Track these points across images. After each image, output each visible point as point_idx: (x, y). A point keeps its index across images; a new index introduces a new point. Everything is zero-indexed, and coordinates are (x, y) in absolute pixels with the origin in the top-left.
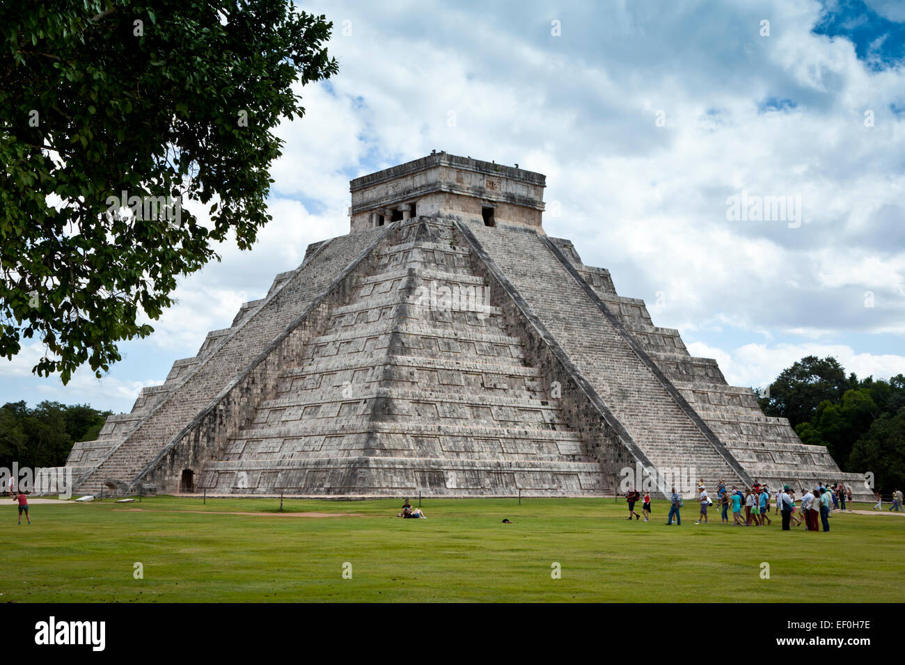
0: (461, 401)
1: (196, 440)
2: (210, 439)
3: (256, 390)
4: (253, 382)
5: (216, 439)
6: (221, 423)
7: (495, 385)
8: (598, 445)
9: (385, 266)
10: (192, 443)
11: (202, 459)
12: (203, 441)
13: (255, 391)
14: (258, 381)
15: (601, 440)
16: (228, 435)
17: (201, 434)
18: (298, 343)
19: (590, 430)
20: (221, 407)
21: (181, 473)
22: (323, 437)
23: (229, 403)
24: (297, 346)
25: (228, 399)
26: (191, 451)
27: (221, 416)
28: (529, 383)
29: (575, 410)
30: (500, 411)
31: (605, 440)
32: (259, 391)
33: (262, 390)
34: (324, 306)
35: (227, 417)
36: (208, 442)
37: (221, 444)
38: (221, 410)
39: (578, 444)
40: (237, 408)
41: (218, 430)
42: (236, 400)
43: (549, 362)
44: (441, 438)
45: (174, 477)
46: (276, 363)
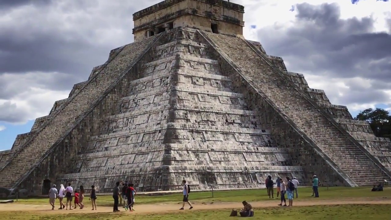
0: (217, 130)
1: (52, 162)
2: (60, 161)
3: (88, 130)
4: (85, 125)
5: (64, 161)
6: (67, 151)
7: (234, 121)
8: (300, 155)
9: (160, 56)
10: (49, 163)
11: (56, 172)
12: (56, 162)
13: (86, 131)
14: (88, 124)
15: (302, 152)
16: (71, 157)
17: (55, 157)
18: (111, 101)
19: (294, 146)
20: (66, 141)
21: (43, 182)
22: (134, 155)
23: (71, 138)
24: (111, 104)
25: (70, 136)
26: (49, 168)
27: (66, 146)
28: (253, 120)
29: (282, 134)
30: (239, 136)
31: (305, 152)
32: (89, 131)
33: (91, 131)
34: (125, 80)
35: (70, 147)
36: (59, 162)
37: (67, 163)
38: (67, 142)
39: (287, 155)
40: (76, 141)
41: (64, 155)
42: (75, 136)
43: (263, 107)
44: (209, 152)
45: (38, 185)
46: (99, 114)
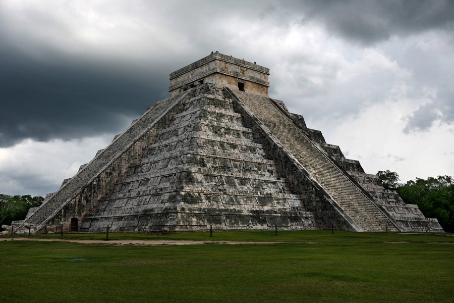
0: (233, 176)
1: (80, 201)
2: (88, 201)
3: (115, 174)
4: (113, 170)
5: (92, 201)
6: (94, 192)
7: (250, 168)
8: (311, 201)
9: (187, 109)
10: (77, 203)
11: (83, 212)
12: (84, 202)
13: (114, 174)
14: (116, 168)
15: (313, 199)
16: (98, 199)
17: (83, 198)
18: (139, 149)
19: (306, 193)
20: (95, 183)
21: (70, 220)
22: (150, 196)
23: (99, 181)
24: (139, 150)
25: (99, 179)
26: (77, 207)
27: (94, 188)
28: (269, 168)
29: (296, 182)
30: (254, 182)
31: (316, 198)
32: (117, 175)
33: (118, 175)
34: (154, 129)
35: (98, 189)
36: (87, 202)
37: (95, 204)
38: (95, 185)
39: (299, 201)
40: (104, 184)
41: (92, 196)
42: (103, 179)
43: (280, 156)
44: (221, 195)
45: (66, 222)
46: (127, 159)
